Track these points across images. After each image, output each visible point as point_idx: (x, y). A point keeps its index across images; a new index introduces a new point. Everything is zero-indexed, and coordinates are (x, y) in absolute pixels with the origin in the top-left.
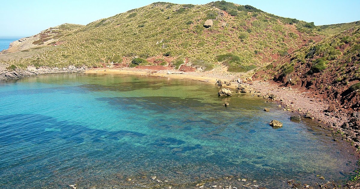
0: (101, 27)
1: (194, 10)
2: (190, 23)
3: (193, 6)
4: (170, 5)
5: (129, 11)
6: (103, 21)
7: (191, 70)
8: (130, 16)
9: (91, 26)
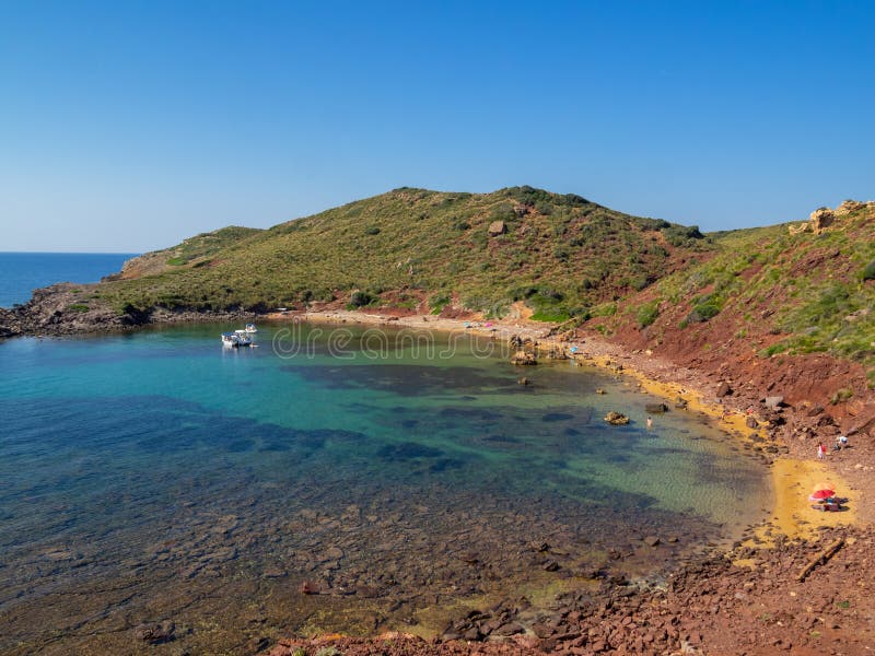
0: (295, 234)
1: (472, 202)
2: (467, 227)
3: (471, 195)
4: (425, 195)
5: (349, 206)
6: (299, 221)
7: (465, 315)
8: (351, 215)
9: (277, 231)
